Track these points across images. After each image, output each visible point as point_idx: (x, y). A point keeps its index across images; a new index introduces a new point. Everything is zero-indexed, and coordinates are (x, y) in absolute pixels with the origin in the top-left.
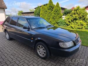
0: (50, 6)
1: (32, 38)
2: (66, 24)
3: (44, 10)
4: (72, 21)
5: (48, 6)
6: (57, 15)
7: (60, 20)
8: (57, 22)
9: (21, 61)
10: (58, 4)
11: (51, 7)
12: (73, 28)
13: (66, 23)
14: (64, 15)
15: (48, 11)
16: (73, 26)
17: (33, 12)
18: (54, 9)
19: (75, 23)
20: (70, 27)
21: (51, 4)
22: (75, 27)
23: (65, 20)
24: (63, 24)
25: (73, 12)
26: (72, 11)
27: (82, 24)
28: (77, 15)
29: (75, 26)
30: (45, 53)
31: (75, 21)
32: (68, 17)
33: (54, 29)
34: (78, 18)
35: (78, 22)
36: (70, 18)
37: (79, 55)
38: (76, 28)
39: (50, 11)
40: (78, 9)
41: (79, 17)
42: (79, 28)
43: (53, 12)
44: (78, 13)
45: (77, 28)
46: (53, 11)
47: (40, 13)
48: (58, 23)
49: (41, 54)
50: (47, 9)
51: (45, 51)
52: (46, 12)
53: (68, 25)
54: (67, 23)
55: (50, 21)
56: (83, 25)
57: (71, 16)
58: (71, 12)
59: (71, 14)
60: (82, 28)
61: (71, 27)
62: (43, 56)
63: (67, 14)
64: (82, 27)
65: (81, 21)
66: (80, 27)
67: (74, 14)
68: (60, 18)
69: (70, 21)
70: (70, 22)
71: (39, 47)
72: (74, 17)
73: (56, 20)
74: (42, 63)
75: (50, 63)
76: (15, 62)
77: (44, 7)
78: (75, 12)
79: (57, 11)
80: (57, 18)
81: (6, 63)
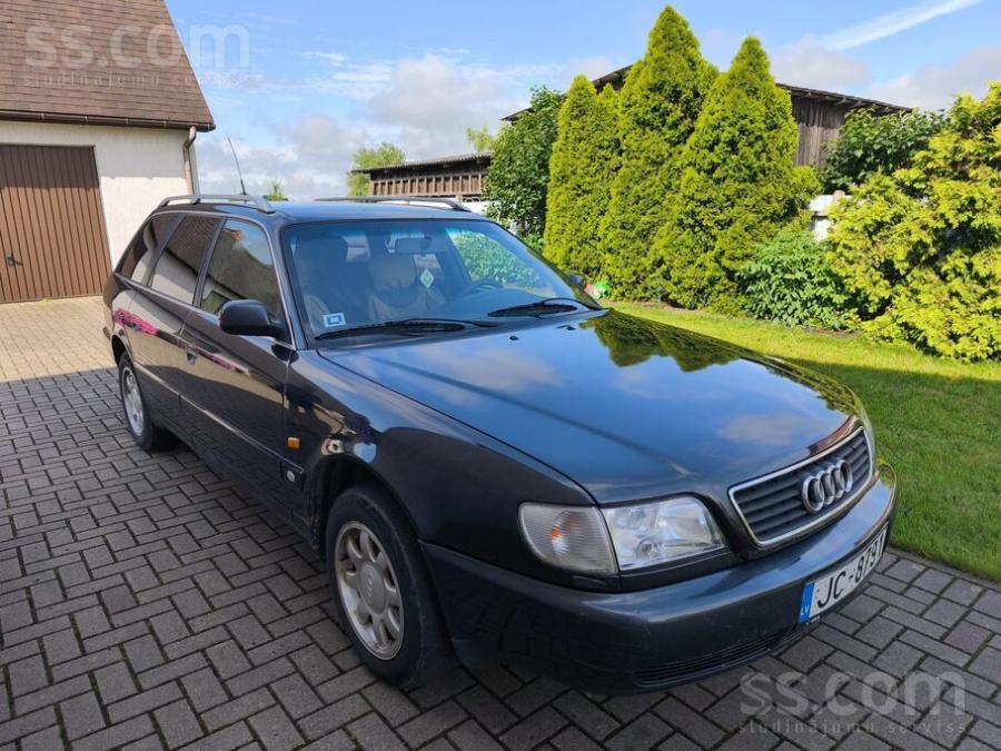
0: (656, 88)
1: (293, 441)
2: (839, 299)
3: (597, 137)
4: (914, 258)
5: (635, 87)
6: (731, 187)
7: (773, 248)
8: (742, 268)
10: (753, 55)
11: (675, 96)
12: (933, 352)
13: (840, 284)
14: (829, 190)
15: (631, 141)
16: (929, 320)
18: (700, 124)
19: (957, 285)
20: (894, 330)
21: (676, 62)
22: (954, 337)
23: (833, 245)
24: (809, 291)
25: (941, 145)
26: (935, 142)
28: (983, 185)
29: (958, 327)
30: (395, 610)
31: (956, 260)
32: (879, 210)
34: (994, 219)
36: (899, 228)
38: (964, 343)
39: (655, 142)
43: (685, 149)
45: (980, 349)
46: (692, 139)
47: (544, 166)
48: (743, 284)
49: (370, 620)
50: (624, 122)
51: (394, 592)
52: (615, 160)
53: (863, 306)
54: (862, 278)
55: (660, 262)
57: (913, 192)
58: (919, 146)
59: (915, 173)
61: (911, 333)
62: (383, 651)
63: (873, 168)
67: (959, 170)
68: (775, 218)
69: (900, 254)
70: (901, 267)
72: (944, 207)
73: (718, 245)
74: (355, 729)
75: (444, 734)
76: (91, 674)
77: (599, 99)
78: (968, 146)
79: (732, 144)
80: (738, 227)
81: (7, 681)
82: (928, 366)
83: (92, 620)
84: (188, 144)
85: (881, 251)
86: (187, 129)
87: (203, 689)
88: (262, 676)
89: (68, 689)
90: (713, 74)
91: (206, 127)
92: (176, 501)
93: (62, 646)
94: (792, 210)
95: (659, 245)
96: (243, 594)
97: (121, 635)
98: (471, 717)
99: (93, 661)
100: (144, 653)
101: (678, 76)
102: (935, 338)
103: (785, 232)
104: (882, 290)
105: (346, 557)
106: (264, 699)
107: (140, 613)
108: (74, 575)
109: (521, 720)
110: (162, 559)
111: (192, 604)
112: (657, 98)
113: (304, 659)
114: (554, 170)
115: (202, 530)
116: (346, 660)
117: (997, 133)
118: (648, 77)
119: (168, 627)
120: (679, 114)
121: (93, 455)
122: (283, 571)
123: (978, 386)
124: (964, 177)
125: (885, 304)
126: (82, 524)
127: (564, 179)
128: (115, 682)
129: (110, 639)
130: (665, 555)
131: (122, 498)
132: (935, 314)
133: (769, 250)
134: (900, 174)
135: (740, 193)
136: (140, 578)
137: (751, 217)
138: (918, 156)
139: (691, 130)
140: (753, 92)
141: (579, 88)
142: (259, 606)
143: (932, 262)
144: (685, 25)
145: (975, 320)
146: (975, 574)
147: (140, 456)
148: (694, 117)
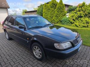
0: (53, 4)
1: (28, 39)
2: (70, 22)
4: (76, 19)
6: (60, 13)
8: (61, 20)
9: (16, 63)
10: (61, 1)
11: (54, 5)
12: (78, 27)
14: (68, 13)
16: (77, 24)
17: (36, 11)
19: (80, 21)
20: (74, 25)
22: (80, 25)
23: (69, 18)
24: (67, 22)
25: (78, 9)
28: (82, 12)
30: (41, 54)
31: (79, 19)
32: (73, 15)
33: (57, 28)
34: (83, 15)
35: (83, 19)
39: (53, 9)
40: (83, 6)
41: (84, 14)
42: (84, 27)
43: (55, 9)
44: (83, 10)
45: (82, 26)
47: (42, 11)
48: (61, 21)
49: (37, 55)
50: (50, 7)
51: (41, 52)
52: (49, 11)
53: (72, 23)
54: (72, 21)
55: (54, 20)
56: (88, 23)
57: (75, 13)
60: (87, 27)
61: (76, 25)
62: (39, 58)
63: (72, 11)
64: (88, 25)
65: (87, 19)
66: (86, 25)
67: (79, 11)
68: (64, 15)
69: (75, 18)
70: (75, 19)
71: (35, 48)
72: (79, 14)
73: (59, 18)
74: (37, 65)
75: (46, 65)
76: (9, 63)
77: (47, 5)
78: (80, 9)
79: (60, 9)
80: (60, 16)
81: (1, 64)
83: (8, 57)
84: (7, 10)
85: (73, 18)
86: (7, 8)
87: (21, 63)
88: (27, 61)
89: (7, 64)
90: (58, 3)
91: (9, 8)
93: (6, 60)
94: (65, 15)
95: (54, 18)
97: (11, 59)
98: (48, 63)
99: (9, 61)
100: (14, 60)
101: (55, 3)
102: (78, 25)
105: (34, 49)
106: (28, 63)
107: (13, 56)
108: (5, 53)
109: (52, 62)
110: (13, 51)
111: (18, 55)
112: (53, 5)
113: (30, 59)
115: (17, 47)
116: (35, 59)
117: (83, 8)
118: (52, 3)
119: (16, 57)
124: (80, 11)
125: (74, 23)
126: (4, 48)
127: (44, 12)
128: (12, 63)
131: (8, 45)
132: (78, 24)
133: (63, 18)
134: (74, 11)
136: (12, 53)
137: (62, 16)
138: (76, 10)
139: (56, 8)
140: (61, 4)
141: (45, 4)
142: (25, 54)
143: (77, 19)
145: (81, 24)
148: (56, 6)
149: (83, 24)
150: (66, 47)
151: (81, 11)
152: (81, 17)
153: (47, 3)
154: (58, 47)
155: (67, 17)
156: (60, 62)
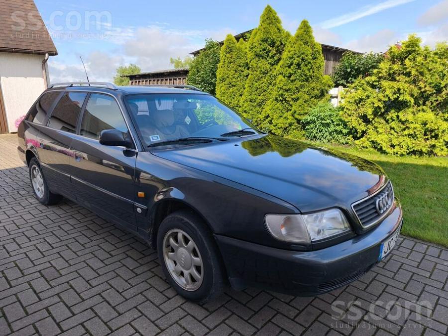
0: (265, 40)
2: (345, 131)
3: (238, 62)
4: (375, 113)
5: (255, 40)
6: (298, 84)
7: (317, 109)
8: (303, 118)
10: (305, 28)
11: (273, 44)
12: (384, 152)
13: (345, 125)
14: (337, 86)
15: (253, 63)
16: (382, 139)
17: (185, 73)
18: (285, 55)
19: (393, 124)
20: (368, 144)
21: (272, 29)
22: (393, 146)
23: (343, 109)
24: (332, 128)
25: (384, 66)
26: (382, 65)
27: (432, 131)
28: (402, 83)
29: (395, 142)
31: (392, 114)
32: (360, 94)
34: (408, 97)
35: (410, 117)
36: (369, 101)
37: (389, 289)
38: (397, 149)
39: (264, 64)
40: (409, 53)
41: (416, 92)
42: (414, 152)
43: (278, 67)
44: (408, 74)
45: (404, 150)
46: (281, 63)
47: (214, 75)
48: (304, 125)
49: (182, 274)
50: (250, 55)
52: (246, 72)
53: (355, 134)
54: (355, 122)
55: (268, 116)
56: (436, 137)
57: (373, 86)
58: (374, 67)
59: (374, 78)
60: (431, 153)
61: (375, 145)
62: (190, 287)
63: (355, 77)
64: (434, 146)
65: (429, 115)
66: (424, 146)
67: (392, 77)
68: (316, 97)
69: (369, 112)
70: (370, 117)
72: (388, 92)
73: (293, 109)
74: (182, 322)
75: (223, 322)
76: (47, 309)
77: (238, 45)
78: (396, 67)
79: (298, 65)
80: (301, 101)
81: (4, 315)
82: (383, 158)
83: (40, 284)
85: (362, 111)
86: (44, 54)
87: (104, 311)
88: (131, 303)
89: (37, 316)
90: (288, 35)
91: (53, 53)
92: (67, 227)
93: (28, 297)
94: (323, 94)
95: (267, 109)
96: (112, 267)
97: (57, 290)
98: (233, 313)
99: (46, 303)
100: (70, 297)
101: (274, 36)
102: (385, 147)
103: (321, 103)
104: (362, 127)
106: (136, 313)
107: (63, 279)
108: (24, 264)
109: (256, 313)
110: (67, 254)
111: (89, 274)
112: (265, 45)
113: (150, 294)
114: (218, 76)
115: (83, 240)
116: (170, 293)
117: (407, 62)
118: (261, 36)
119: (79, 284)
120: (274, 52)
121: (18, 208)
122: (128, 256)
123: (405, 166)
124: (394, 80)
125: (364, 133)
126: (21, 240)
127: (223, 80)
128: (60, 312)
129: (51, 292)
130: (327, 234)
131: (39, 227)
132: (385, 137)
133: (315, 110)
134: (368, 79)
135: (302, 87)
136: (59, 263)
137: (307, 97)
138: (375, 71)
139: (279, 59)
140: (306, 43)
141: (229, 40)
142: (121, 272)
143: (382, 115)
144: (275, 13)
145: (401, 139)
146: (423, 240)
147: (42, 208)
148: (281, 53)
149: (409, 141)
150: (319, 232)
151: (402, 78)
152: (399, 105)
153: (237, 38)
154: (283, 231)
155: (335, 103)
156: (293, 314)
